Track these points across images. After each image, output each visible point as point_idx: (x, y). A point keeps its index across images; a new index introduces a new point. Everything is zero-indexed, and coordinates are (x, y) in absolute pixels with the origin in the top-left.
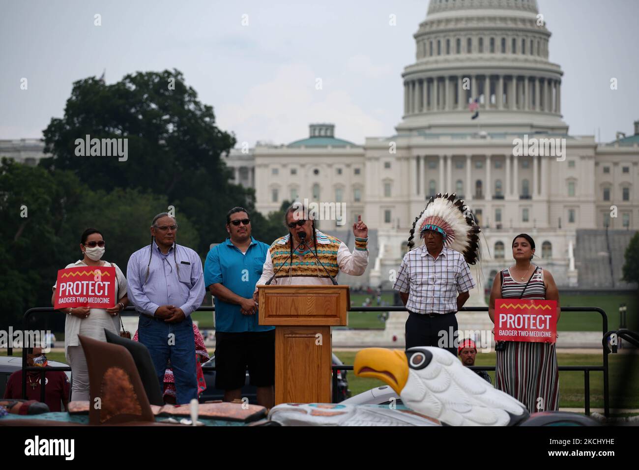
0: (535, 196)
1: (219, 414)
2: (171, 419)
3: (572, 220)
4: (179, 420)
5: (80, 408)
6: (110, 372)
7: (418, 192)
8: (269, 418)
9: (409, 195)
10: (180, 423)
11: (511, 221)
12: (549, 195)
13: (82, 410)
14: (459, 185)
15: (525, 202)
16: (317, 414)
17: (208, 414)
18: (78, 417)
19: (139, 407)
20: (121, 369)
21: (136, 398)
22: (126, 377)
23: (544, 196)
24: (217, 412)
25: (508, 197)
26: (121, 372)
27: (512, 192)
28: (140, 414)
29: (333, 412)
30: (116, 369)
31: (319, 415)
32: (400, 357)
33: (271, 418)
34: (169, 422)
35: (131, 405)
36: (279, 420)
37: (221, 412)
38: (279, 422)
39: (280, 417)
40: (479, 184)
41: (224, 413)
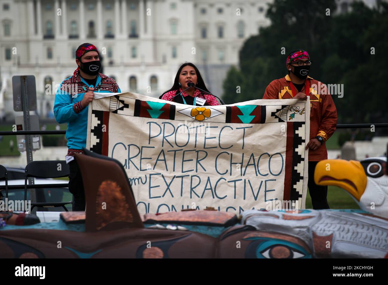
0: (142, 35)
1: (200, 220)
2: (158, 226)
3: (174, 56)
4: (166, 226)
5: (75, 218)
6: (104, 184)
7: (36, 32)
8: (243, 223)
9: (27, 34)
10: (166, 229)
11: (122, 57)
12: (155, 33)
13: (78, 219)
14: (74, 26)
15: (133, 41)
16: (288, 218)
17: (191, 220)
18: (74, 225)
19: (131, 215)
20: (114, 182)
21: (128, 207)
22: (118, 189)
23: (149, 35)
24: (198, 218)
25: (118, 35)
26: (114, 184)
27: (121, 31)
28: (131, 222)
29: (303, 216)
30: (109, 182)
31: (290, 219)
32: (358, 167)
33: (245, 223)
34: (157, 228)
35: (124, 214)
36: (253, 224)
37: (202, 219)
38: (254, 226)
39: (255, 221)
40: (92, 25)
41: (204, 218)
